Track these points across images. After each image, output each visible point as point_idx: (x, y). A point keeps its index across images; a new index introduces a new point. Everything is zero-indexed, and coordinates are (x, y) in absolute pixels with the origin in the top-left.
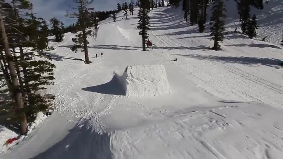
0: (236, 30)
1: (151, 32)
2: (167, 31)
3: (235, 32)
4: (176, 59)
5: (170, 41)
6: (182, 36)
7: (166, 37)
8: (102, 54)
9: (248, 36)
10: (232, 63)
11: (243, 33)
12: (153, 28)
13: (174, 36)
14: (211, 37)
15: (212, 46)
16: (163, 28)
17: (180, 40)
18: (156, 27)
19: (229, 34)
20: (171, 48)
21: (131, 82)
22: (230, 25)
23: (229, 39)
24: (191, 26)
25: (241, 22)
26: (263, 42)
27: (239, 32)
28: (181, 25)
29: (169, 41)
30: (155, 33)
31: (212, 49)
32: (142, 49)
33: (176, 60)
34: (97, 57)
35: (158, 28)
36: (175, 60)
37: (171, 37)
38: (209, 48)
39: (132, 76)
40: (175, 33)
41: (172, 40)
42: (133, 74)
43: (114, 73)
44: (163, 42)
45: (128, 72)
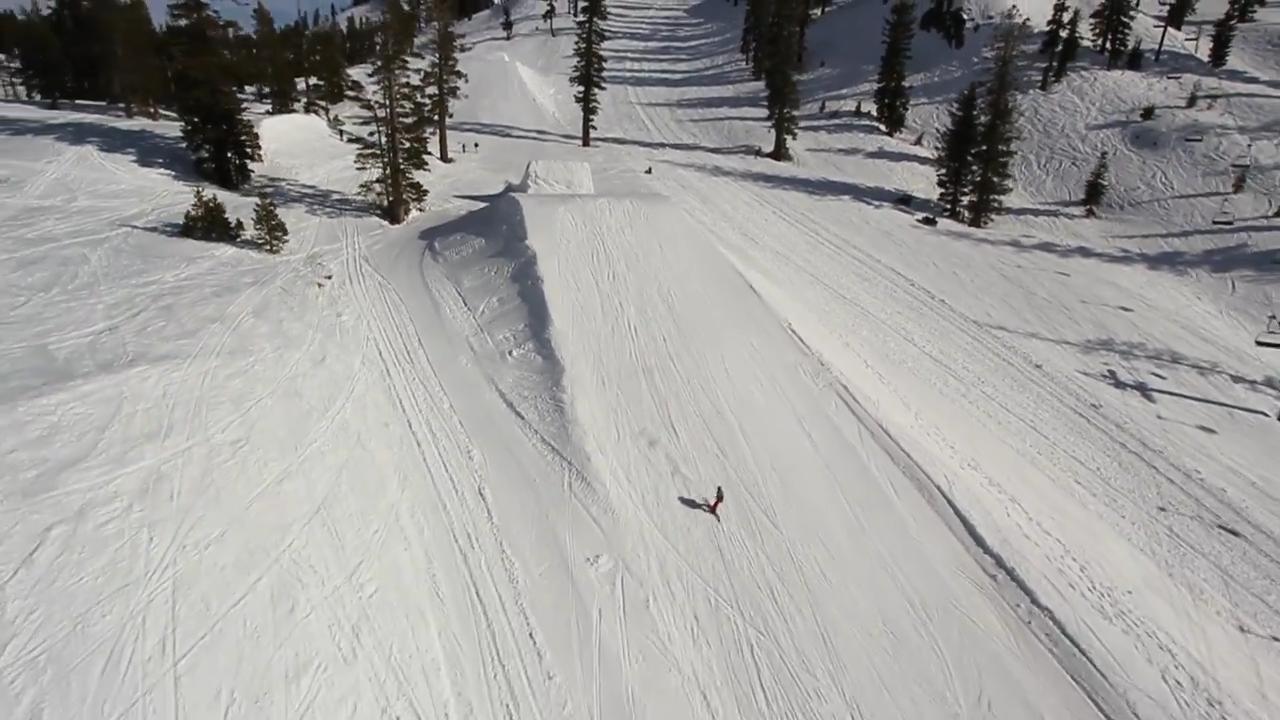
0: (859, 107)
1: (626, 89)
2: (676, 93)
3: (858, 113)
4: (650, 169)
5: (672, 124)
6: (712, 113)
7: (666, 110)
8: (476, 145)
9: (883, 127)
10: (785, 189)
11: (878, 120)
12: (638, 78)
13: (690, 111)
14: (769, 124)
15: (769, 148)
16: (666, 79)
17: (702, 124)
18: (647, 75)
19: (837, 118)
20: (663, 145)
21: (536, 187)
22: (858, 91)
23: (830, 133)
24: (756, 80)
25: (876, 86)
26: (917, 147)
27: (868, 115)
28: (727, 75)
29: (666, 125)
30: (637, 95)
31: (769, 155)
32: (580, 142)
33: (649, 171)
34: (464, 151)
35: (650, 78)
36: (646, 172)
37: (680, 112)
38: (758, 153)
39: (536, 176)
40: (696, 99)
41: (680, 121)
42: (539, 174)
43: (507, 182)
44: (650, 126)
45: (531, 169)
